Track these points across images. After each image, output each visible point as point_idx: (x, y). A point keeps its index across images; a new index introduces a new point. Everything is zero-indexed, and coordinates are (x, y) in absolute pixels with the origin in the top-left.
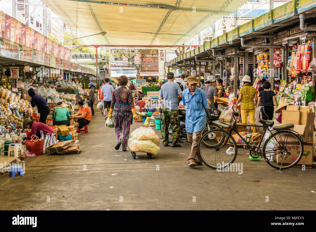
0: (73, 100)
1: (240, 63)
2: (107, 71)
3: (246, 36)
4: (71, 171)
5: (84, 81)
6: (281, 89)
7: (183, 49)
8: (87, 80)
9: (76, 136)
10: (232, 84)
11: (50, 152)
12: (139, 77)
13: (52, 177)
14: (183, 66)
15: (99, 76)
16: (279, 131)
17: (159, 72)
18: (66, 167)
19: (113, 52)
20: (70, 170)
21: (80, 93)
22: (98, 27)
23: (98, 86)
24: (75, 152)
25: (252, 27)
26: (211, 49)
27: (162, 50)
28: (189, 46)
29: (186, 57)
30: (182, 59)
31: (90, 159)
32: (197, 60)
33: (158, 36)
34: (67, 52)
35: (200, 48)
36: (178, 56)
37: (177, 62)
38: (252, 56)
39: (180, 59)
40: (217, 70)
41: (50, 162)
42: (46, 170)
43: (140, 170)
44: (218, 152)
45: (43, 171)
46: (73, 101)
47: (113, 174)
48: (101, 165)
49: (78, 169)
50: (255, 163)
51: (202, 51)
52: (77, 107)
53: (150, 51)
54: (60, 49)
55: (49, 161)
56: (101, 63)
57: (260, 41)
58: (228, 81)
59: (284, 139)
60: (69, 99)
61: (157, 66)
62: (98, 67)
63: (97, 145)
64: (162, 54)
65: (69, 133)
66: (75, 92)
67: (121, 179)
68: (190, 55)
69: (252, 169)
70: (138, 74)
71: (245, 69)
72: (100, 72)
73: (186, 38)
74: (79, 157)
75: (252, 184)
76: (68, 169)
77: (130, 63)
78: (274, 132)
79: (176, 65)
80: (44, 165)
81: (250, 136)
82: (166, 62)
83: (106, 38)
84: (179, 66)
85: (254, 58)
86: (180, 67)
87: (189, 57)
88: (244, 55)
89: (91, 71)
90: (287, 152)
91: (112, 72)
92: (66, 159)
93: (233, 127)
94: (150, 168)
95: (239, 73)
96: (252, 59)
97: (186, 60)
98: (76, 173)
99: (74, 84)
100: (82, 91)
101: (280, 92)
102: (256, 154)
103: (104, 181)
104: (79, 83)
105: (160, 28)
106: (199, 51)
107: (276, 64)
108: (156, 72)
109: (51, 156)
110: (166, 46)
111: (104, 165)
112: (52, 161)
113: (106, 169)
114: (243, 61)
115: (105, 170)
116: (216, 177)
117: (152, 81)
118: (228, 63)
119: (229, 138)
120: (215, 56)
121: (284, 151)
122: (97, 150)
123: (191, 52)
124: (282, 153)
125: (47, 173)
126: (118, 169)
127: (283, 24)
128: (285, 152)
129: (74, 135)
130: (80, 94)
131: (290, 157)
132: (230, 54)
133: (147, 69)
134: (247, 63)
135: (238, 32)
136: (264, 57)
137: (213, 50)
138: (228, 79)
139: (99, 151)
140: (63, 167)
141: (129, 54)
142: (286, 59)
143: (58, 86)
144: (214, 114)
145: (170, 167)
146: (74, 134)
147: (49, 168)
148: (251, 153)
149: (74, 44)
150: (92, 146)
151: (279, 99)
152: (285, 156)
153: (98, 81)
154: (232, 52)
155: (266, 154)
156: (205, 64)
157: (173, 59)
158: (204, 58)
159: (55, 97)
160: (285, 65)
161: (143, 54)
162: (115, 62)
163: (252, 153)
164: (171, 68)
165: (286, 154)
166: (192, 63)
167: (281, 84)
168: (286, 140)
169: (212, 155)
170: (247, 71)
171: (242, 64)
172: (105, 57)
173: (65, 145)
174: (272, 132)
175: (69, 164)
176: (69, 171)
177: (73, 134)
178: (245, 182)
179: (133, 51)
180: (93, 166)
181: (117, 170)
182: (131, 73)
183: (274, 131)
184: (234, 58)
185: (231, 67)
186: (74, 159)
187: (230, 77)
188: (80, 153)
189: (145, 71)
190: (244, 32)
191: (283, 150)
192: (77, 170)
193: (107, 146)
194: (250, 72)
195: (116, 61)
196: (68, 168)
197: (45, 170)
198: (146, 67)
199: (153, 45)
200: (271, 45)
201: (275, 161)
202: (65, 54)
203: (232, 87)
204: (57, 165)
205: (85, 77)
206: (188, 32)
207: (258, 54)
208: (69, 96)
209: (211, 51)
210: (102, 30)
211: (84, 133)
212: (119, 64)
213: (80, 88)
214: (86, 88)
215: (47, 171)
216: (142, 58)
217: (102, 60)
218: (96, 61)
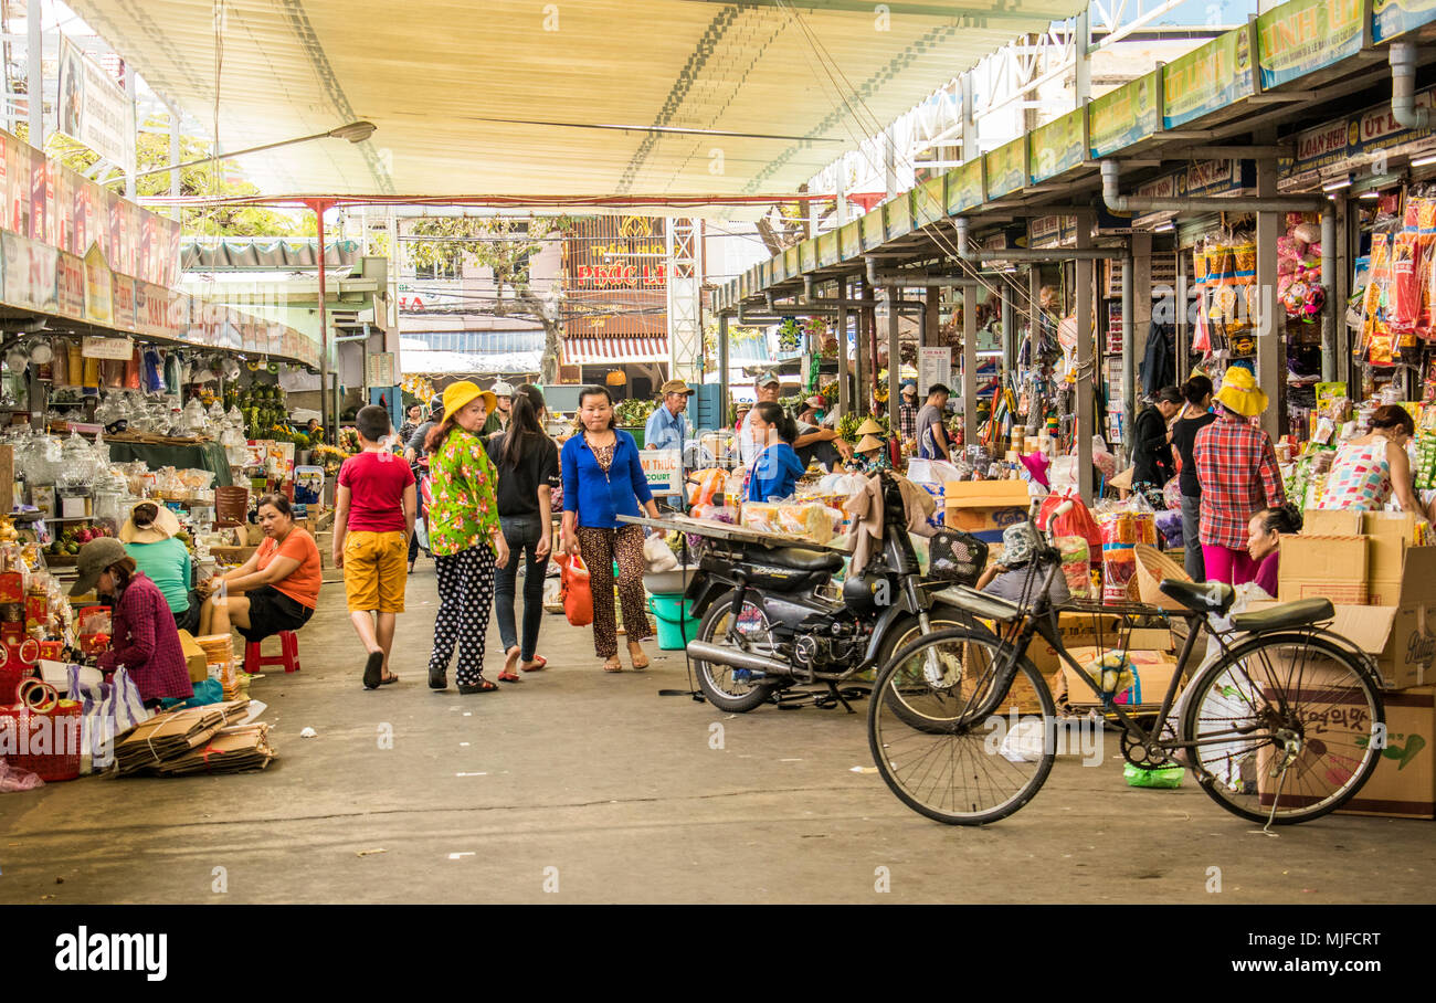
0: (197, 503)
1: (1109, 294)
2: (378, 337)
3: (1128, 153)
4: (241, 847)
5: (249, 397)
6: (1319, 429)
7: (804, 212)
8: (265, 389)
9: (240, 688)
10: (1069, 408)
11: (120, 766)
12: (557, 371)
13: (149, 874)
14: (804, 310)
15: (336, 371)
16: (1261, 635)
17: (669, 342)
18: (214, 830)
19: (407, 229)
20: (238, 843)
21: (233, 462)
22: (327, 99)
23: (328, 423)
24: (248, 763)
25: (1155, 107)
26: (950, 221)
27: (684, 222)
28: (834, 198)
29: (818, 259)
30: (793, 272)
31: (327, 794)
32: (875, 278)
33: (664, 144)
34: (153, 236)
35: (890, 213)
36: (775, 252)
37: (767, 284)
38: (1170, 253)
39: (787, 273)
40: (990, 330)
41: (124, 812)
42: (117, 848)
43: (587, 836)
44: (963, 739)
45: (99, 853)
46: (196, 510)
47: (454, 856)
48: (388, 817)
49: (278, 837)
50: (1154, 796)
51: (900, 227)
52: (220, 541)
53: (617, 225)
54: (118, 221)
55: (118, 805)
56: (343, 295)
57: (1207, 177)
58: (1044, 389)
59: (1284, 675)
60: (176, 497)
61: (657, 311)
62: (331, 319)
63: (357, 730)
64: (683, 239)
65: (209, 672)
66: (210, 459)
67: (497, 876)
68: (840, 251)
69: (1134, 822)
70: (549, 352)
71: (1132, 324)
72: (340, 344)
73: (820, 152)
74: (274, 785)
75: (1124, 885)
76: (226, 839)
77: (504, 295)
78: (1234, 641)
79: (761, 302)
80: (97, 825)
81: (1117, 663)
82: (708, 288)
83: (371, 154)
84: (777, 310)
85: (1183, 266)
86: (788, 315)
87: (835, 261)
88: (1129, 250)
89: (289, 343)
90: (1302, 737)
91: (405, 343)
92: (209, 795)
93: (1037, 620)
94: (632, 823)
95: (1103, 345)
96: (1170, 272)
97: (818, 278)
98: (268, 853)
99: (199, 415)
100: (243, 455)
101: (1315, 444)
102: (1150, 748)
103: (412, 883)
104: (227, 408)
105: (674, 100)
106: (886, 231)
107: (1291, 300)
108: (653, 342)
109: (122, 787)
110: (709, 200)
111: (408, 816)
112: (135, 809)
113: (418, 833)
114: (1124, 283)
115: (410, 839)
116: (953, 859)
117: (630, 391)
118: (1043, 291)
119: (1015, 670)
120: (972, 256)
121: (1288, 731)
122: (363, 750)
123: (843, 234)
124: (1280, 744)
125: (121, 859)
126: (478, 831)
127: (1316, 88)
128: (1291, 737)
129: (232, 683)
130: (236, 468)
131: (1320, 765)
132: (1054, 244)
133: (602, 324)
134: (1142, 291)
135: (1088, 130)
136: (1232, 258)
137: (959, 223)
138: (1045, 384)
139: (372, 758)
140: (196, 830)
141: (496, 243)
142: (1342, 273)
143: (108, 428)
144: (954, 559)
145: (732, 818)
146: (231, 674)
147: (129, 838)
148: (1128, 746)
149: (188, 189)
150: (333, 732)
151: (1306, 485)
152: (1292, 758)
153: (329, 398)
154: (1063, 234)
155: (1200, 749)
156: (924, 299)
157: (744, 272)
158: (918, 264)
159: (104, 486)
160: (1340, 300)
161: (578, 245)
162: (418, 291)
163: (1133, 745)
164: (733, 322)
165: (1296, 746)
166: (853, 294)
167: (1319, 403)
168: (1295, 679)
169: (934, 754)
170: (1147, 335)
171: (1118, 300)
172: (364, 260)
173: (199, 728)
174: (1226, 639)
175: (229, 818)
176: (235, 847)
177: (225, 678)
178: (1092, 879)
179: (524, 227)
180: (351, 824)
181: (473, 835)
182: (510, 350)
183: (1236, 635)
184: (1074, 262)
185: (1062, 315)
186: (248, 796)
187: (1057, 367)
188: (274, 766)
189: (589, 338)
190: (1117, 132)
191: (1281, 730)
192: (270, 844)
193: (409, 732)
194: (1160, 341)
195: (424, 283)
196: (225, 833)
197: (111, 849)
198: (597, 314)
199: (634, 191)
200: (1263, 199)
201: (1250, 789)
202: (145, 246)
203: (1068, 423)
204: (165, 821)
205: (255, 376)
206: (826, 124)
207: (1201, 244)
208: (176, 481)
209: (950, 227)
210: (349, 110)
211: (278, 672)
212: (444, 300)
213: (233, 439)
214: (264, 437)
215: (119, 852)
216: (571, 263)
217: (352, 276)
218: (317, 282)
